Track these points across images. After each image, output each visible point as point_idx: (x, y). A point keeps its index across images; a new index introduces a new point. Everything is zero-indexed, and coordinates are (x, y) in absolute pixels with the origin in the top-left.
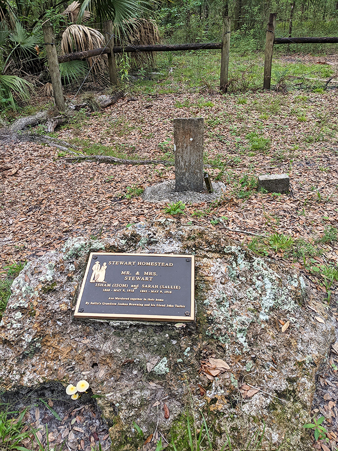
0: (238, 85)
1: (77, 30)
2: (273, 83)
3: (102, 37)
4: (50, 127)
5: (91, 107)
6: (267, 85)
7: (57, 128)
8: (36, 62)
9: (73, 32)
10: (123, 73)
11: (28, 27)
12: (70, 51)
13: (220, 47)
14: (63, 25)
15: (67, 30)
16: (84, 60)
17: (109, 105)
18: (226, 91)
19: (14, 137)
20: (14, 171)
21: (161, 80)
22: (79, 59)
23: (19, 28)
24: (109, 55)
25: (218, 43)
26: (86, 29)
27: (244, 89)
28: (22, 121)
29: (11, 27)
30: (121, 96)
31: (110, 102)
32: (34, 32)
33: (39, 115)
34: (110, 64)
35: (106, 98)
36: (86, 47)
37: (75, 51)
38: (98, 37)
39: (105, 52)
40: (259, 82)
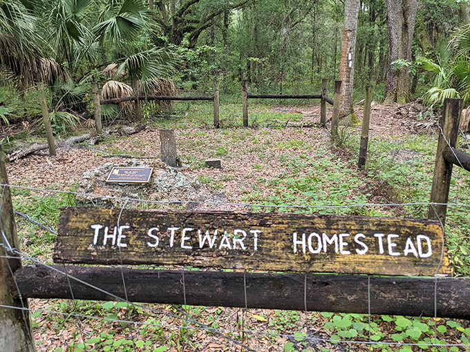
0: (226, 124)
1: (113, 85)
2: (250, 123)
3: (131, 89)
4: (92, 142)
5: (120, 133)
6: (246, 124)
7: (96, 143)
8: (81, 104)
9: (110, 86)
10: (146, 113)
11: (77, 81)
12: (107, 98)
13: (212, 99)
14: (103, 80)
15: (106, 84)
16: (117, 104)
17: (134, 133)
18: (218, 127)
19: (68, 146)
20: (70, 161)
21: (176, 120)
22: (114, 104)
23: (70, 80)
24: (136, 101)
25: (210, 97)
26: (120, 84)
27: (230, 126)
28: (73, 138)
29: (65, 81)
30: (144, 128)
31: (134, 131)
32: (80, 83)
33: (84, 136)
34: (136, 107)
35: (132, 129)
36: (120, 96)
37: (111, 98)
38: (128, 90)
39: (132, 100)
40: (241, 122)
